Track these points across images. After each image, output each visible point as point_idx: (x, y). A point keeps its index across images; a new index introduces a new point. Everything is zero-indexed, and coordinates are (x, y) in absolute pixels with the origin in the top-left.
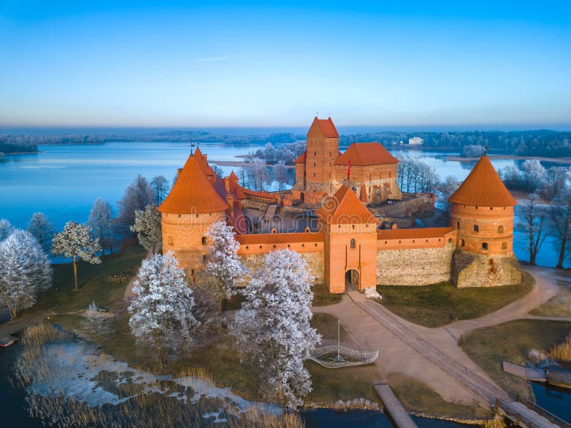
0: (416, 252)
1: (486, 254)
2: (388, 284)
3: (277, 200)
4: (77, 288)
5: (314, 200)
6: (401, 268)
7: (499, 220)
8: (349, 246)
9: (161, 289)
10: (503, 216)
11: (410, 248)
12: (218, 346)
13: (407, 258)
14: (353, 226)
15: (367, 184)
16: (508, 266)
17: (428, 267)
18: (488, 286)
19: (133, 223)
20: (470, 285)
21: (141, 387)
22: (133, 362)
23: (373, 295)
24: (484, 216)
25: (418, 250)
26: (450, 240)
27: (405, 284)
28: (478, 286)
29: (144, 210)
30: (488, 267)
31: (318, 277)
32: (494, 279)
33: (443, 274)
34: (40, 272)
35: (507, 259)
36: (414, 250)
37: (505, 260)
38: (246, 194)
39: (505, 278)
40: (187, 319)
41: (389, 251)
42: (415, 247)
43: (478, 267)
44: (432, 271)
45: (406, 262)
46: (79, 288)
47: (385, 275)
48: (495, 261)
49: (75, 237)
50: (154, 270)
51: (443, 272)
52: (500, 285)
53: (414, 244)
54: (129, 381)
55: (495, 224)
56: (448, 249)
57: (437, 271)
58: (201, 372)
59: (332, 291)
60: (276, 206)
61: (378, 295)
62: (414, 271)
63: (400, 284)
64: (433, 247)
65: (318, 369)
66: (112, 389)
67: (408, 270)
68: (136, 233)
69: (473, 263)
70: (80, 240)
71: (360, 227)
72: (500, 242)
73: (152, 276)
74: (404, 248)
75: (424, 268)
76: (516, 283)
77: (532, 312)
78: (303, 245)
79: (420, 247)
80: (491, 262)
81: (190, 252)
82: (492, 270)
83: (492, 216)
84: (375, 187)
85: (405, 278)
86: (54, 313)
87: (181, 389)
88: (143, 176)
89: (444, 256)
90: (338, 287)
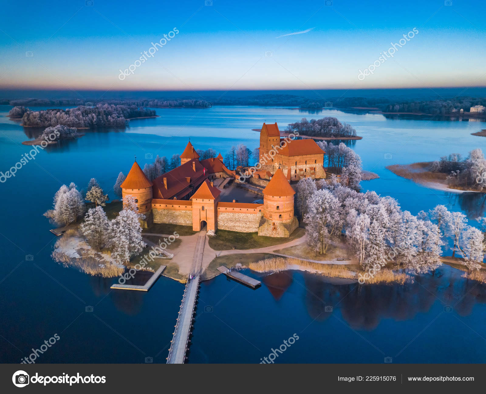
0: (242, 215)
1: (271, 220)
2: (228, 230)
6: (234, 222)
7: (277, 203)
8: (201, 209)
10: (279, 201)
11: (238, 212)
13: (237, 217)
14: (203, 200)
15: (294, 167)
16: (283, 228)
17: (248, 223)
18: (272, 236)
20: (264, 235)
21: (89, 254)
23: (210, 234)
24: (270, 200)
25: (243, 214)
26: (260, 211)
27: (236, 231)
28: (268, 236)
30: (272, 227)
32: (276, 233)
33: (257, 228)
34: (78, 208)
35: (282, 223)
36: (240, 214)
39: (281, 233)
41: (227, 213)
42: (241, 213)
43: (267, 226)
44: (251, 226)
45: (237, 220)
47: (226, 225)
48: (276, 224)
49: (95, 194)
52: (279, 237)
53: (241, 211)
55: (275, 205)
56: (259, 215)
57: (254, 226)
59: (193, 230)
60: (230, 178)
61: (214, 234)
62: (241, 225)
63: (234, 230)
64: (251, 213)
66: (80, 254)
67: (238, 224)
69: (265, 224)
70: (97, 195)
71: (206, 201)
72: (278, 215)
74: (235, 212)
75: (246, 224)
76: (286, 236)
77: (274, 251)
78: (186, 207)
79: (244, 213)
80: (274, 224)
82: (275, 228)
83: (273, 201)
84: (301, 170)
85: (237, 228)
89: (257, 218)
90: (196, 228)
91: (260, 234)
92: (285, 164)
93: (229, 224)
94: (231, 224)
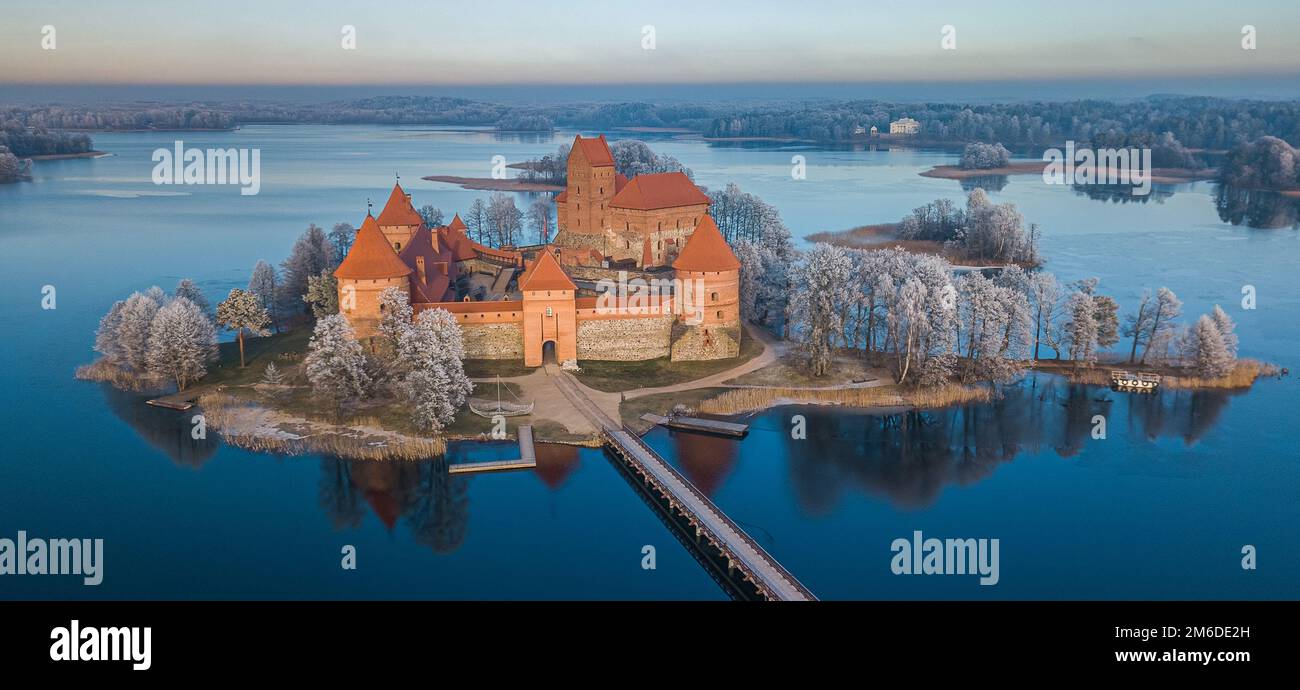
1: (700, 324)
2: (597, 358)
3: (517, 260)
4: (243, 364)
5: (575, 261)
6: (612, 341)
7: (712, 286)
8: (545, 315)
9: (333, 342)
10: (717, 281)
11: (621, 318)
12: (391, 406)
13: (619, 329)
14: (549, 293)
15: (654, 236)
16: (725, 337)
17: (644, 340)
18: (703, 359)
19: (306, 292)
20: (685, 359)
21: (317, 431)
22: (310, 416)
23: (571, 367)
25: (631, 320)
27: (618, 359)
28: (694, 360)
29: (320, 276)
30: (703, 338)
31: (517, 351)
32: (710, 352)
35: (724, 329)
36: (626, 320)
37: (722, 330)
38: (474, 250)
39: (723, 349)
40: (360, 375)
41: (597, 321)
42: (628, 318)
43: (692, 339)
44: (649, 344)
45: (618, 335)
46: (246, 365)
47: (594, 348)
48: (710, 332)
49: (241, 306)
50: (327, 328)
51: (662, 346)
52: (717, 358)
54: (309, 428)
55: (707, 290)
56: (667, 319)
57: (655, 345)
58: (371, 420)
59: (526, 364)
60: (513, 269)
61: (576, 367)
62: (627, 345)
63: (613, 359)
65: (478, 418)
66: (294, 432)
67: (621, 344)
68: (310, 303)
69: (687, 334)
70: (247, 310)
71: (556, 294)
72: (715, 312)
73: (325, 333)
74: (615, 318)
75: (639, 342)
76: (733, 356)
77: (723, 383)
78: (500, 315)
79: (634, 317)
80: (706, 333)
81: (368, 320)
82: (707, 342)
84: (669, 241)
85: (618, 353)
86: (223, 386)
87: (351, 431)
88: (317, 226)
89: (663, 327)
90: (534, 359)
91: (676, 358)
92: (636, 229)
93: (601, 345)
94: (606, 345)
